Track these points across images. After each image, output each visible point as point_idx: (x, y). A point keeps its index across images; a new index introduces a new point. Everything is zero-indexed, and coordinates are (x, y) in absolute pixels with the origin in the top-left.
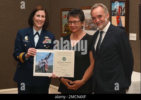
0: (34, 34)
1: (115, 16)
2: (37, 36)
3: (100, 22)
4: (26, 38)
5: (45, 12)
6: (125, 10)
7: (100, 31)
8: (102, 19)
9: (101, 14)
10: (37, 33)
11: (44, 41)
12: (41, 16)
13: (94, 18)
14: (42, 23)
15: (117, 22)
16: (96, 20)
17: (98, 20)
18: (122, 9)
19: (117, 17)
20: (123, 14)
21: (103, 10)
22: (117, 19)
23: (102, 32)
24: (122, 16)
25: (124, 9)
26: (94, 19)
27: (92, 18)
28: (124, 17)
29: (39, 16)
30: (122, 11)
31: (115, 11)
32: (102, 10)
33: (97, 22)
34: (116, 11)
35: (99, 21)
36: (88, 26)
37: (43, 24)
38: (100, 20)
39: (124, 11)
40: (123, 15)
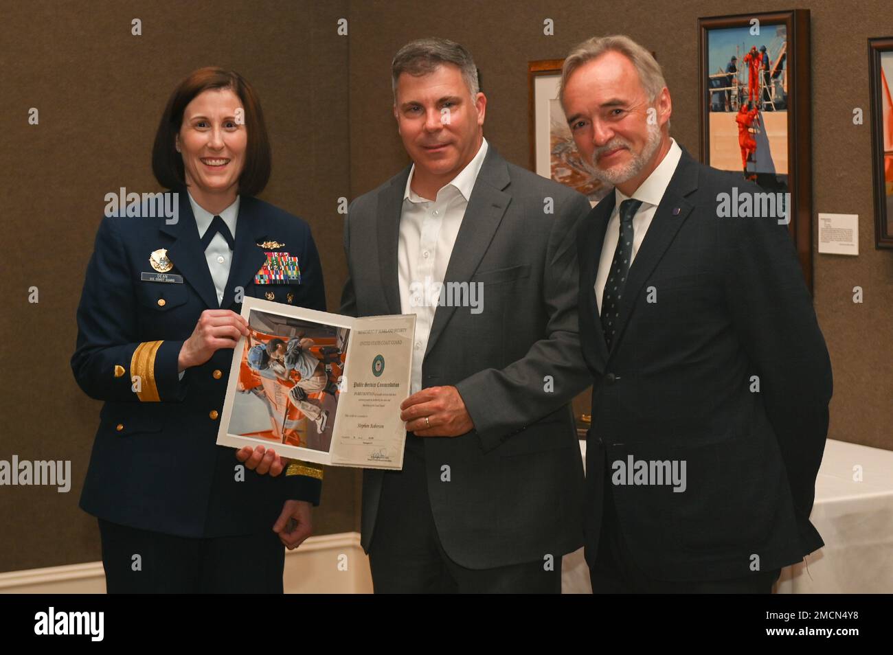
0: (202, 232)
1: (731, 110)
2: (218, 241)
3: (616, 143)
4: (158, 258)
5: (241, 95)
6: (784, 71)
7: (620, 198)
8: (628, 121)
9: (621, 97)
10: (218, 226)
11: (261, 272)
12: (217, 126)
13: (578, 122)
14: (228, 161)
15: (743, 148)
16: (593, 131)
17: (602, 131)
18: (767, 68)
19: (743, 118)
20: (773, 96)
21: (631, 72)
22: (744, 126)
23: (632, 207)
24: (769, 108)
25: (780, 67)
26: (581, 124)
27: (570, 121)
28: (783, 115)
29: (204, 123)
30: (767, 77)
31: (727, 81)
32: (624, 70)
33: (597, 146)
34: (735, 79)
35: (610, 134)
36: (568, 173)
37: (234, 168)
38: (616, 132)
39: (783, 82)
40: (779, 106)
